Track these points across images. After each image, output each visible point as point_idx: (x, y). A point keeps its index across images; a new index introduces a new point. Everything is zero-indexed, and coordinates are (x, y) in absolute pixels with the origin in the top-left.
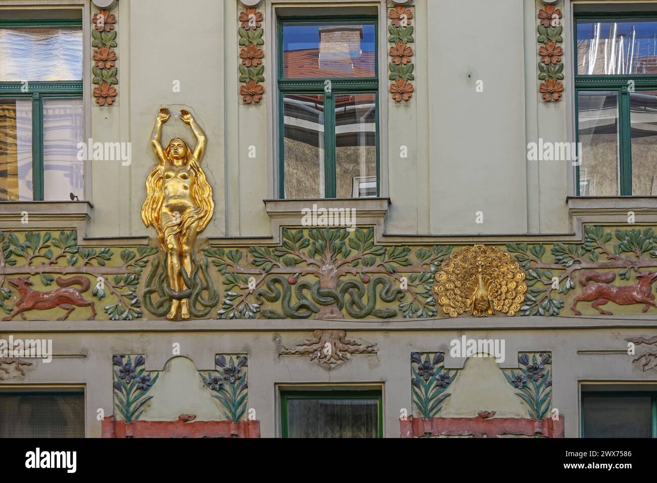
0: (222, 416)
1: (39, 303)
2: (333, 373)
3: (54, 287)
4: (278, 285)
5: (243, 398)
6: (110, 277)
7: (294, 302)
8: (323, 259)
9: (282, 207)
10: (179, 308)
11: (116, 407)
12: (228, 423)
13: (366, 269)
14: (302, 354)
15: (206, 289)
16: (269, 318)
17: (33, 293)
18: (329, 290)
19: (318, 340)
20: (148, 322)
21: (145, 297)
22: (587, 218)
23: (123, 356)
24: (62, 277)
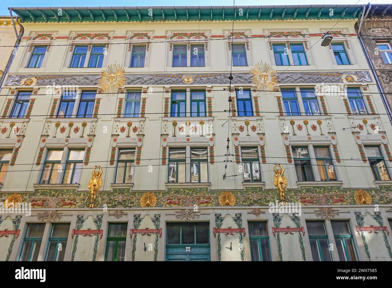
1: (66, 204)
2: (119, 219)
3: (69, 201)
4: (111, 201)
5: (101, 225)
6: (80, 199)
7: (114, 204)
8: (120, 195)
9: (114, 185)
10: (92, 205)
12: (97, 230)
13: (128, 197)
14: (113, 215)
16: (108, 207)
17: (65, 202)
18: (120, 202)
19: (117, 212)
20: (86, 208)
22: (168, 187)
23: (79, 216)
24: (71, 199)
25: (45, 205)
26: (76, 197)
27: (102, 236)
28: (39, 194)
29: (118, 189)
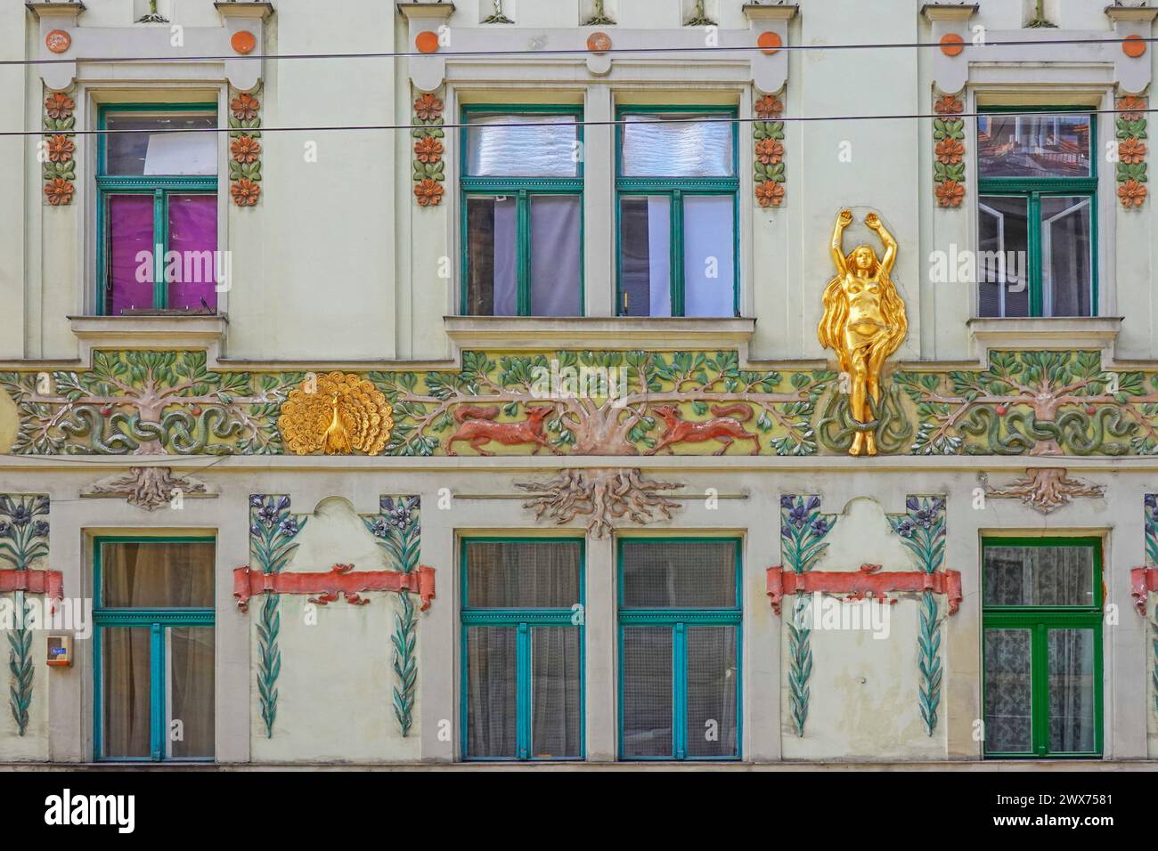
0: (913, 566)
1: (690, 434)
2: (1050, 518)
3: (709, 417)
4: (984, 417)
5: (940, 546)
6: (779, 407)
7: (1004, 436)
8: (1040, 387)
9: (992, 327)
10: (864, 442)
11: (784, 556)
12: (920, 574)
13: (1091, 399)
14: (1012, 496)
15: (897, 419)
16: (974, 455)
17: (684, 423)
18: (1048, 423)
19: (1032, 479)
20: (824, 459)
21: (822, 428)
23: (793, 497)
24: (719, 405)
25: (553, 438)
26: (753, 397)
27: (959, 600)
28: (494, 378)
29: (1025, 353)
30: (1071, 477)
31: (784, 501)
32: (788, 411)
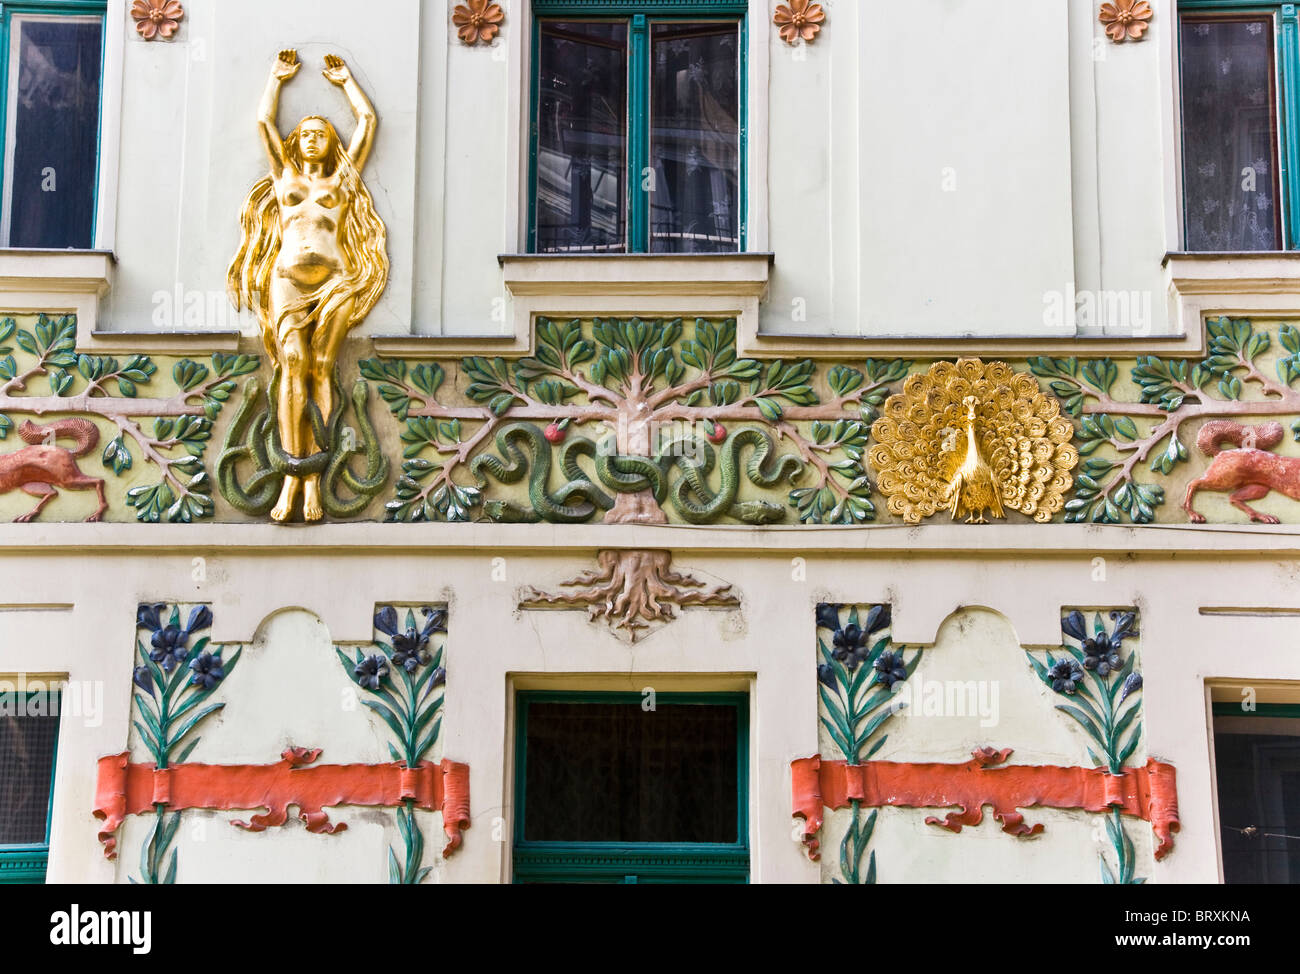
0: (381, 750)
2: (639, 652)
3: (14, 444)
4: (522, 446)
5: (433, 710)
6: (147, 424)
7: (560, 483)
8: (625, 388)
9: (537, 273)
10: (299, 495)
11: (135, 730)
12: (396, 770)
13: (718, 412)
14: (571, 604)
15: (362, 451)
16: (502, 521)
18: (635, 458)
19: (607, 570)
20: (229, 530)
21: (223, 468)
23: (162, 607)
24: (35, 420)
26: (98, 404)
27: (465, 824)
29: (600, 320)
30: (681, 567)
31: (143, 615)
32: (163, 431)
